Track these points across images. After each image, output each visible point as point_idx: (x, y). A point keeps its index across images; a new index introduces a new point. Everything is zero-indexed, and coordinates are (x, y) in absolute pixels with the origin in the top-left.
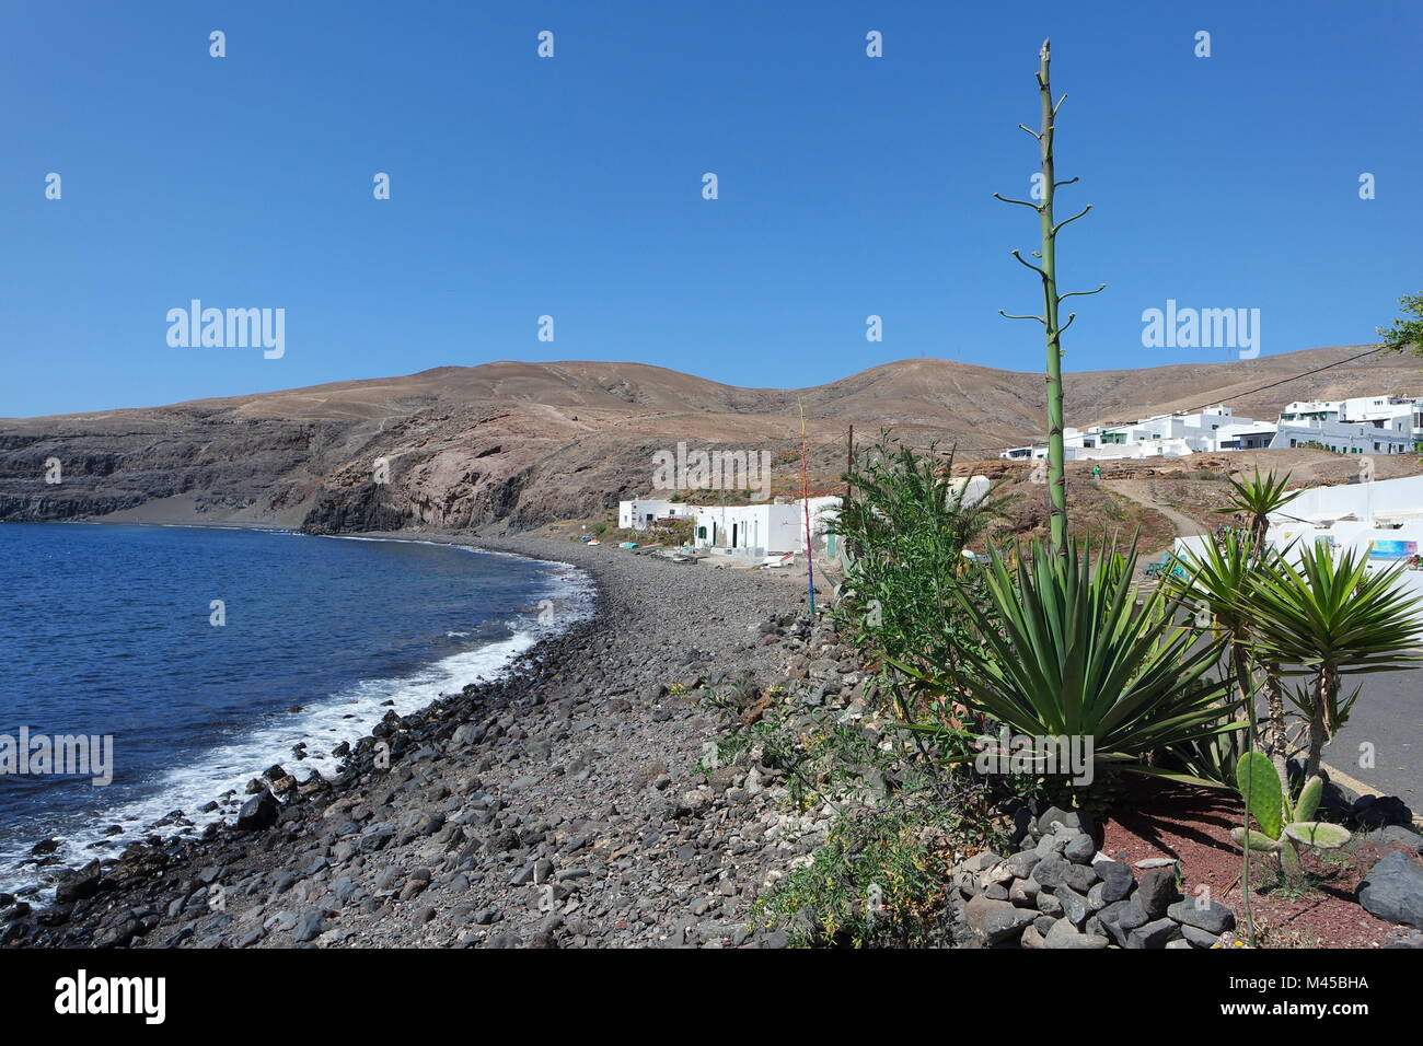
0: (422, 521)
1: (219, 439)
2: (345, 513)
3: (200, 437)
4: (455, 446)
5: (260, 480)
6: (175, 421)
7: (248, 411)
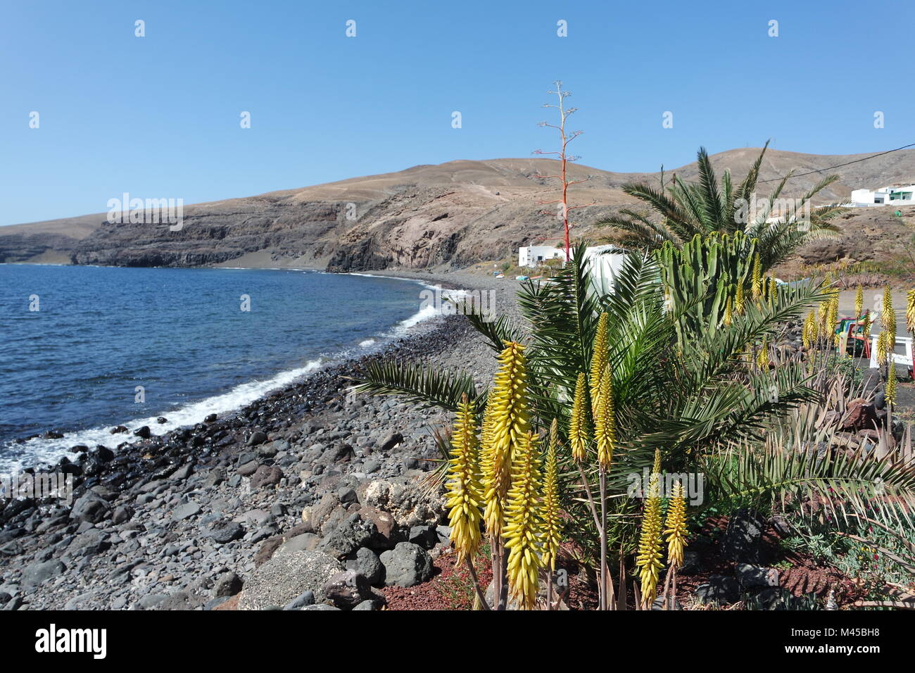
0: (399, 264)
1: (284, 215)
2: (352, 259)
3: (273, 214)
4: (419, 214)
5: (308, 240)
6: (259, 205)
7: (300, 197)
